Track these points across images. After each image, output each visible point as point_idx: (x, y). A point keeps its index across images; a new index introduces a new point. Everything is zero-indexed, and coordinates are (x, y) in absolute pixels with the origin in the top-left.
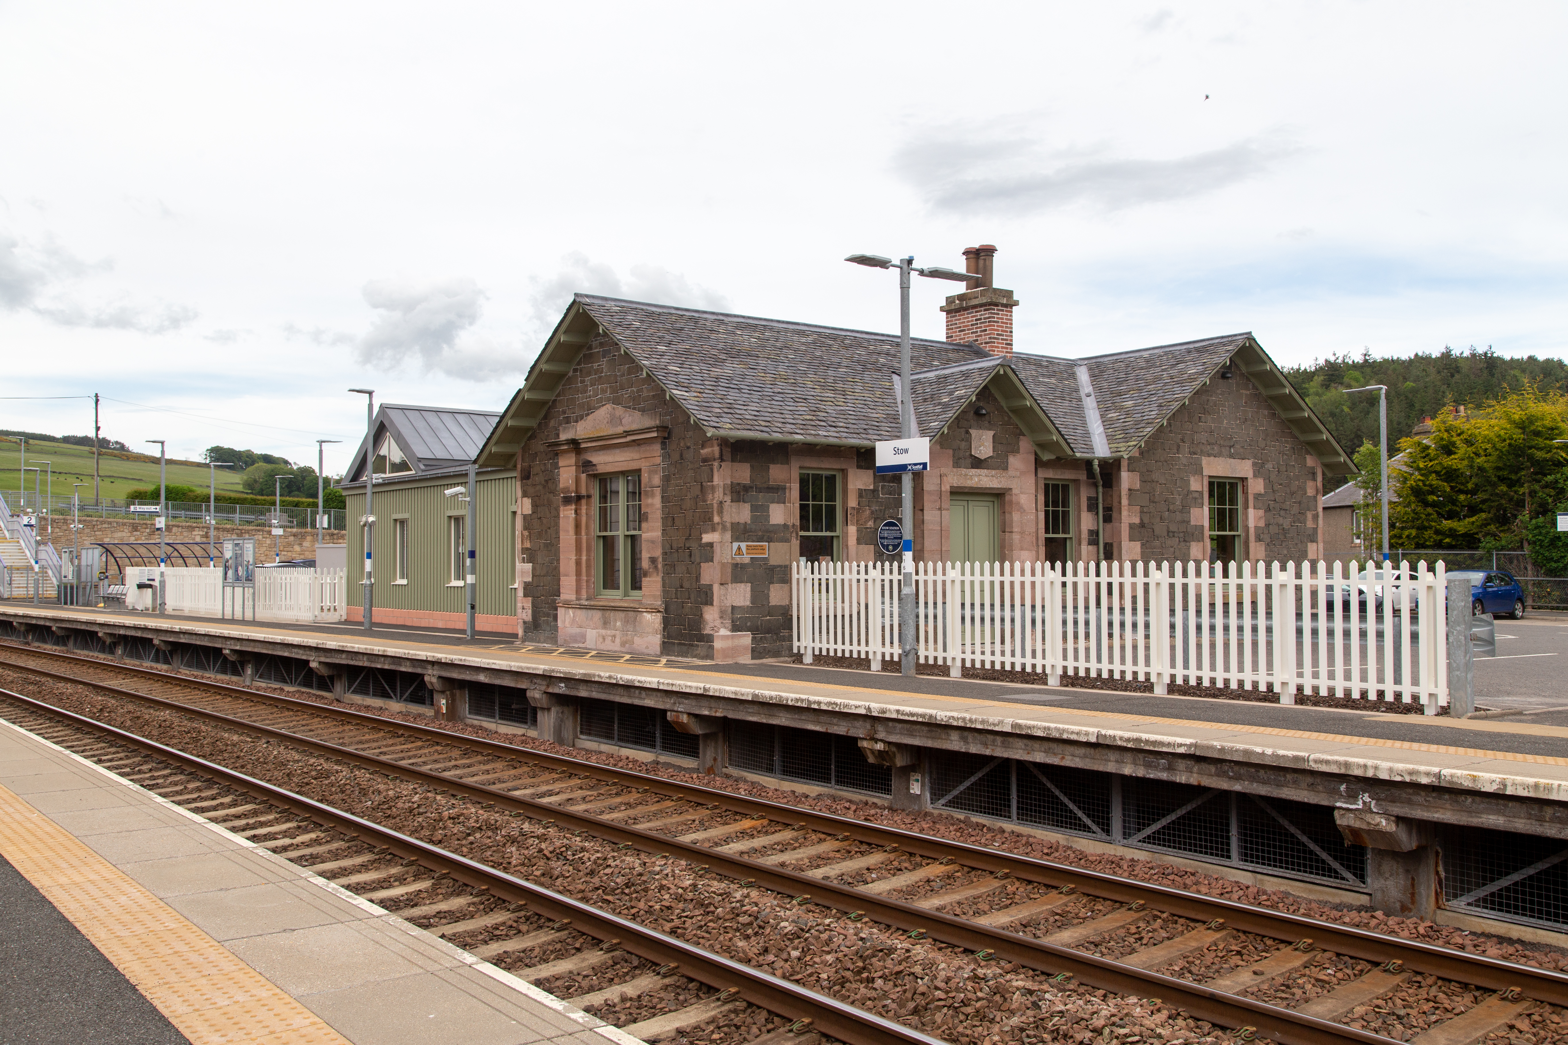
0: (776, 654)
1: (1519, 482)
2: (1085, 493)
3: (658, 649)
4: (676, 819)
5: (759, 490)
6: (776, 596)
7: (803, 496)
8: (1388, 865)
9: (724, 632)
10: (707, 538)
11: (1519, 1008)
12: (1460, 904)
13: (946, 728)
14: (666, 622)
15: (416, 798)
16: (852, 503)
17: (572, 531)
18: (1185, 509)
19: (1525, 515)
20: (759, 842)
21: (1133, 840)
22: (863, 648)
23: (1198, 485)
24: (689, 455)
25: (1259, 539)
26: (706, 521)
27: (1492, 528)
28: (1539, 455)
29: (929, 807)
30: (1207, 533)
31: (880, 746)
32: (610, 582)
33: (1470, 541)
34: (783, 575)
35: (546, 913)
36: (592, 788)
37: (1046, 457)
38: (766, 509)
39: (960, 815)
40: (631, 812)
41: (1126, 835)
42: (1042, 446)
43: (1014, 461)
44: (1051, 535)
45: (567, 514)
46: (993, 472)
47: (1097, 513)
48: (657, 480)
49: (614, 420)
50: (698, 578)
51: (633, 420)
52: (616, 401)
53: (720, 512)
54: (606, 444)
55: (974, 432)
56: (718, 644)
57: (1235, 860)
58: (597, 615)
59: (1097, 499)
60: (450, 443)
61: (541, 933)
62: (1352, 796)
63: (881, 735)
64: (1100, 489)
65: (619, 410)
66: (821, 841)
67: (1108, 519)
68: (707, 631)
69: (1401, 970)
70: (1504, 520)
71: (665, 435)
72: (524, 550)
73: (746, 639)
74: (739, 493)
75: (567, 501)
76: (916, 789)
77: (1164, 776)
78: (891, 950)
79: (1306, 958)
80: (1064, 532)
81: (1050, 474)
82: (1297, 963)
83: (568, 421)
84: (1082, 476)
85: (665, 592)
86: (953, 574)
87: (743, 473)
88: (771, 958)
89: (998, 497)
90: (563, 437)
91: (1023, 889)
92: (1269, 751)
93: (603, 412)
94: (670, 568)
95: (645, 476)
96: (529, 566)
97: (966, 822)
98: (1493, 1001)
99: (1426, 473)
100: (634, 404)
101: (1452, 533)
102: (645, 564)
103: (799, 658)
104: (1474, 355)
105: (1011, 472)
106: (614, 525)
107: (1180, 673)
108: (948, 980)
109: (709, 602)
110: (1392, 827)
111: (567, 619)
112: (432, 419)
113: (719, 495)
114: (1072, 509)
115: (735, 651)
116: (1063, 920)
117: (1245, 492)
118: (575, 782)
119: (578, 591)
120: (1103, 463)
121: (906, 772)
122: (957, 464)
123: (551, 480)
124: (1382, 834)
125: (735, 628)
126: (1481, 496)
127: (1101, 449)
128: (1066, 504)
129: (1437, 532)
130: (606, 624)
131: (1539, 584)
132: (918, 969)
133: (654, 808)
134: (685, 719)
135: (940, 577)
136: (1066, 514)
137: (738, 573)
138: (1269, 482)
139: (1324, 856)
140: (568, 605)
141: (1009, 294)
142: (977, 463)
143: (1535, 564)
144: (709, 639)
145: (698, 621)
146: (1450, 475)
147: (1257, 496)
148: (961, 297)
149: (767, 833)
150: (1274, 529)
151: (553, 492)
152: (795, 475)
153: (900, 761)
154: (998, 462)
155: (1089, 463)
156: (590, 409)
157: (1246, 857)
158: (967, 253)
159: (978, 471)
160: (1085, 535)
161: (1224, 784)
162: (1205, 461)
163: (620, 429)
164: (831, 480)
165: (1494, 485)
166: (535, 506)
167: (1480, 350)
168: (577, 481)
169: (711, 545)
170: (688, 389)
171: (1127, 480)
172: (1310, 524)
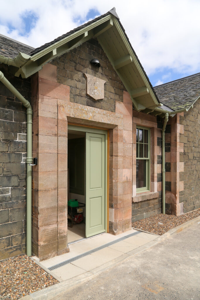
2: (156, 135)
37: (139, 108)
42: (137, 100)
43: (119, 107)
44: (139, 158)
46: (105, 112)
47: (162, 147)
59: (162, 139)
64: (164, 134)
67: (168, 150)
80: (145, 157)
81: (139, 122)
84: (155, 125)
105: (117, 114)
114: (149, 144)
136: (147, 147)
142: (92, 102)
154: (108, 105)
159: (93, 108)
160: (156, 159)
171: (179, 128)
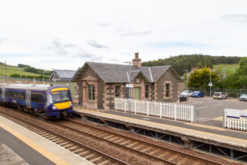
0: (112, 109)
1: (204, 79)
2: (150, 86)
3: (97, 108)
4: (103, 135)
5: (110, 88)
6: (112, 102)
7: (116, 88)
8: (187, 144)
9: (106, 107)
10: (104, 95)
11: (200, 162)
12: (194, 148)
13: (137, 125)
14: (98, 105)
15: (71, 133)
16: (122, 89)
17: (85, 92)
18: (163, 88)
19: (205, 84)
20: (114, 138)
21: (158, 139)
22: (124, 109)
23: (164, 85)
24: (101, 84)
25: (172, 91)
26: (104, 92)
27: (201, 85)
28: (207, 76)
29: (134, 133)
30: (165, 91)
31: (128, 126)
32: (90, 98)
33: (198, 86)
34: (113, 99)
35: (93, 151)
36: (91, 130)
37: (146, 82)
38: (111, 91)
39: (138, 134)
40: (97, 134)
41: (158, 138)
42: (145, 81)
43: (142, 83)
44: (146, 92)
45: (84, 89)
48: (97, 86)
49: (91, 78)
50: (102, 100)
51: (93, 78)
52: (91, 75)
53: (106, 91)
54: (90, 81)
55: (137, 80)
56: (105, 108)
57: (170, 142)
58: (88, 103)
59: (152, 87)
60: (65, 75)
61: (93, 154)
62: (183, 136)
63: (128, 125)
65: (92, 77)
66: (122, 138)
67: (153, 89)
68: (104, 106)
69: (188, 157)
70: (202, 84)
71: (98, 81)
72: (78, 93)
73: (108, 107)
74: (108, 89)
75: (84, 88)
76: (132, 131)
77: (162, 132)
78: (134, 157)
79: (178, 156)
81: (146, 84)
82: (177, 157)
83: (84, 77)
84: (150, 84)
85: (98, 101)
86: (135, 101)
87: (108, 86)
88: (121, 158)
89: (140, 88)
90: (84, 79)
91: (146, 146)
92: (174, 131)
93: (89, 77)
94: (98, 98)
95: (95, 86)
96: (78, 96)
97: (138, 135)
98: (197, 161)
99: (193, 77)
100: (94, 76)
101: (196, 85)
102: (95, 97)
103: (115, 110)
104: (199, 55)
106: (91, 91)
107: (163, 115)
108: (141, 161)
109: (104, 103)
110: (187, 140)
111: (84, 103)
112: (62, 72)
113: (105, 89)
114: (149, 88)
115: (107, 109)
116: (151, 151)
117: (170, 85)
118: (89, 128)
119: (85, 100)
120: (153, 83)
121: (131, 129)
122: (135, 84)
123: (82, 85)
124: (186, 141)
125: (107, 106)
126: (199, 81)
127: (152, 81)
128: (148, 88)
129: (194, 85)
130: (89, 104)
131: (206, 92)
132: (138, 160)
133: (100, 133)
134: (103, 120)
135: (134, 101)
136: (148, 89)
137: (108, 99)
138: (173, 84)
139: (180, 142)
140: (84, 101)
141: (140, 59)
142: (137, 84)
143: (206, 90)
144: (104, 107)
145: (102, 105)
146: (195, 78)
147: (172, 86)
148: (134, 59)
149: (115, 137)
150: (173, 90)
151: (82, 86)
152: (115, 86)
153: (131, 128)
154: (140, 83)
155: (151, 83)
156: (87, 76)
157: (171, 141)
158: (135, 53)
160: (150, 92)
161: (169, 134)
162: (165, 81)
163: (92, 79)
164: (119, 86)
165: (201, 79)
166: (79, 88)
167: (200, 54)
168: (85, 85)
169: (104, 96)
170: (101, 75)
171: (156, 85)
172: (178, 89)
